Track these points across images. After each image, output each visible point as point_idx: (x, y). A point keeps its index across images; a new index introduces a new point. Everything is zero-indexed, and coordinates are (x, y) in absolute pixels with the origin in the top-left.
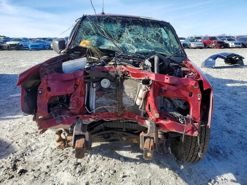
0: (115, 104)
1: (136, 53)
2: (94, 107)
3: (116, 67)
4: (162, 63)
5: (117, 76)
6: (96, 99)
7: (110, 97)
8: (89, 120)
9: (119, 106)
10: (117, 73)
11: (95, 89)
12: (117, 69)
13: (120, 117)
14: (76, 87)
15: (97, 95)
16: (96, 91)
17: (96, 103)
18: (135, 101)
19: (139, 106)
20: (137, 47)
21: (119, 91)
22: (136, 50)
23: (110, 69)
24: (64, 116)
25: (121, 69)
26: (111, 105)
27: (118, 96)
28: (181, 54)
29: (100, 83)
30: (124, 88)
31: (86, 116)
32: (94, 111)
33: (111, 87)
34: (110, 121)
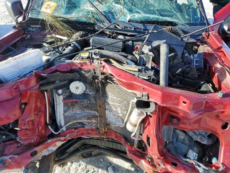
0: (95, 117)
1: (129, 21)
2: (63, 123)
3: (93, 62)
4: (173, 54)
5: (95, 77)
6: (65, 111)
7: (87, 107)
8: (55, 146)
9: (101, 120)
10: (95, 73)
11: (61, 97)
12: (94, 66)
13: (103, 134)
14: (23, 106)
15: (65, 105)
16: (64, 99)
17: (65, 118)
18: (125, 121)
19: (132, 133)
20: (131, 11)
21: (100, 100)
22: (129, 17)
23: (82, 66)
24: (9, 157)
25: (101, 67)
26: (88, 119)
27: (98, 106)
28: (201, 18)
29: (69, 88)
30: (107, 97)
31: (49, 141)
32: (64, 129)
33: (88, 92)
34: (90, 138)
